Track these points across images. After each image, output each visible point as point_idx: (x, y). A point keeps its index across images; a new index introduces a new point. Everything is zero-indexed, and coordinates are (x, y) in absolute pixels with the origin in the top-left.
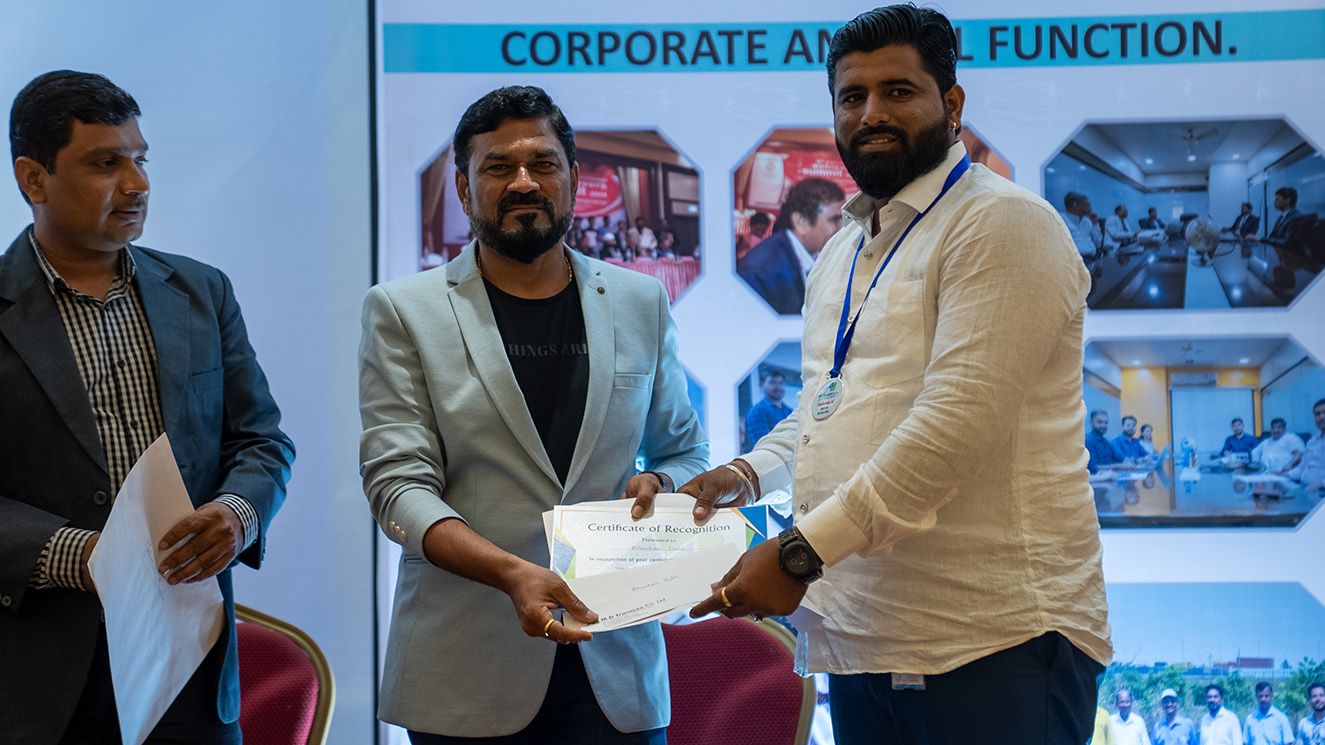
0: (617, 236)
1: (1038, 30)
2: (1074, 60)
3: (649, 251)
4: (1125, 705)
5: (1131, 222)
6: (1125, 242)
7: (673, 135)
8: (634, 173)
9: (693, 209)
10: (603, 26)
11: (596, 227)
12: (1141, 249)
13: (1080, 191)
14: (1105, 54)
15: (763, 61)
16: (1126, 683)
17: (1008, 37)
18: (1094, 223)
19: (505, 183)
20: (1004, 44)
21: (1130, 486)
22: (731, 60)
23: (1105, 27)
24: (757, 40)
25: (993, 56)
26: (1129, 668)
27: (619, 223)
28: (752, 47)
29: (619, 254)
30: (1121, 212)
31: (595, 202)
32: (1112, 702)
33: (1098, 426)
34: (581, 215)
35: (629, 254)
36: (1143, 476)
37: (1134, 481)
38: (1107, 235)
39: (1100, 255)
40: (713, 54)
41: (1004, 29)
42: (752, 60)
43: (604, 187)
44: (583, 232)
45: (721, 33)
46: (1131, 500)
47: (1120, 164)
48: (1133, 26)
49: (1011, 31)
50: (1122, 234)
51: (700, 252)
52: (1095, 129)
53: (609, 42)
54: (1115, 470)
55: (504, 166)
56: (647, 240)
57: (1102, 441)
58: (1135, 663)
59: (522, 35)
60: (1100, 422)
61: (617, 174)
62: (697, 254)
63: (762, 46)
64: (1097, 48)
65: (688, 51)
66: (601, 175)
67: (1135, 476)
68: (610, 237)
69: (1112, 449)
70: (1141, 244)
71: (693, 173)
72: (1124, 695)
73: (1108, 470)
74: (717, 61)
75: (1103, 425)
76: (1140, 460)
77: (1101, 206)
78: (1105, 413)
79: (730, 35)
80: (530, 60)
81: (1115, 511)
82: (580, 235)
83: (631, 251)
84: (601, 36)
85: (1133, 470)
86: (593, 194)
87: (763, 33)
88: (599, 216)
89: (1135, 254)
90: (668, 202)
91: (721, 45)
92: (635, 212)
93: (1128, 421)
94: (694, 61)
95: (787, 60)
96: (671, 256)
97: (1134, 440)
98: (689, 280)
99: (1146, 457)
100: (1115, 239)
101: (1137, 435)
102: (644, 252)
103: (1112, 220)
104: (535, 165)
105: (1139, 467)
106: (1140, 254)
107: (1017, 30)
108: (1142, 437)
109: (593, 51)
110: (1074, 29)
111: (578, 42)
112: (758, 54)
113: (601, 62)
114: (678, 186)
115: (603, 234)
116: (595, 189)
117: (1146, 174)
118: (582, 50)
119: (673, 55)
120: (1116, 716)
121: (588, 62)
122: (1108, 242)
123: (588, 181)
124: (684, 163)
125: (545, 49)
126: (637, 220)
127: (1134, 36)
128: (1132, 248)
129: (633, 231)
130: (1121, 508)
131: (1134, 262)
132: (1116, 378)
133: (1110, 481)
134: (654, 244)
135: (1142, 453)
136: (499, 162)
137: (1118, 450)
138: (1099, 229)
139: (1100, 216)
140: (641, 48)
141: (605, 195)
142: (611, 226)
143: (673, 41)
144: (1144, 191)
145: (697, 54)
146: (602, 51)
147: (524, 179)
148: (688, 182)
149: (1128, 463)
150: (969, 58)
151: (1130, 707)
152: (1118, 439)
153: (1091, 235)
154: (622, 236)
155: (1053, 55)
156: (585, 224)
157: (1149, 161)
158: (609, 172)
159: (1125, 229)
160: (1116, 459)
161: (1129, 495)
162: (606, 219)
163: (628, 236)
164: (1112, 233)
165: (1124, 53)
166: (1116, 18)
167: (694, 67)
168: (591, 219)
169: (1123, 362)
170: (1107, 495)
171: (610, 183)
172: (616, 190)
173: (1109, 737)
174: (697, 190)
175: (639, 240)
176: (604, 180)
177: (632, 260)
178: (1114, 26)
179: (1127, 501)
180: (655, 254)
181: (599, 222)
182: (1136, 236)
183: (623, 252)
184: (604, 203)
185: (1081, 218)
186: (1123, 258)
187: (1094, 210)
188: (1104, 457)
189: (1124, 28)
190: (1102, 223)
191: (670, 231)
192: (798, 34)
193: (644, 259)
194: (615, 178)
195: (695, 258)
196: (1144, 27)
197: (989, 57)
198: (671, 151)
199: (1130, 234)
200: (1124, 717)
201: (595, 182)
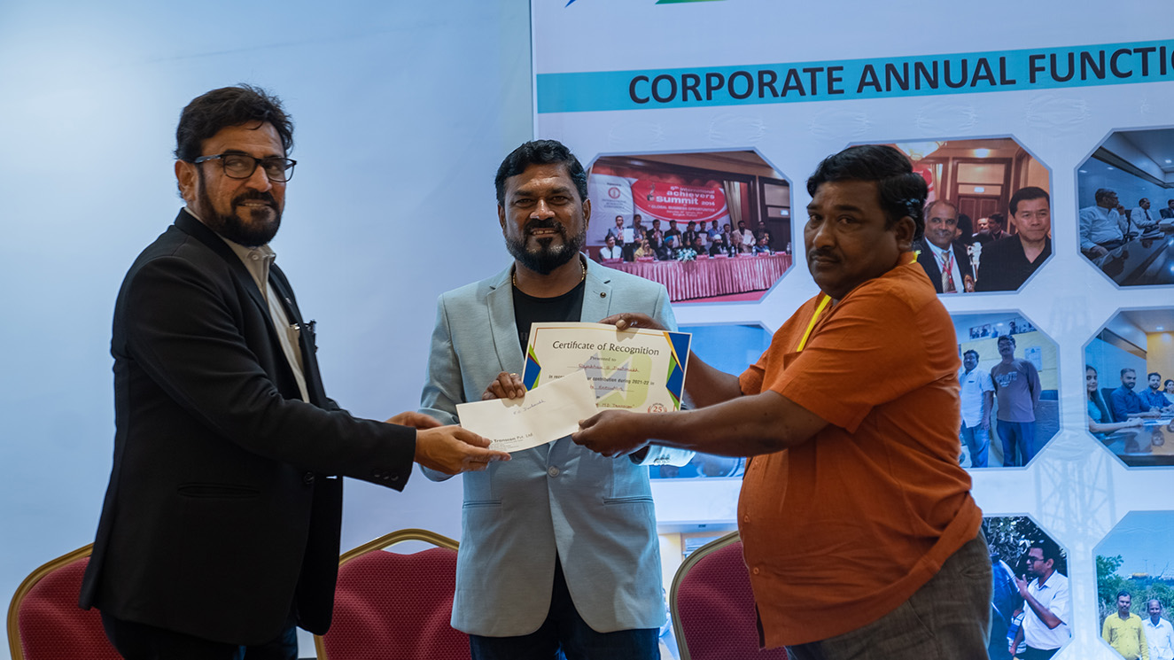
0: (723, 236)
1: (1071, 56)
2: (1102, 80)
3: (750, 247)
4: (1155, 611)
5: (1154, 212)
6: (1148, 229)
7: (767, 154)
8: (737, 185)
9: (784, 213)
10: (710, 68)
11: (706, 230)
12: (1162, 234)
13: (1108, 188)
14: (1130, 74)
15: (842, 92)
16: (1155, 594)
17: (1046, 63)
18: (1121, 214)
19: (529, 212)
20: (1042, 69)
21: (1156, 431)
22: (814, 92)
23: (1129, 52)
24: (836, 74)
25: (1033, 80)
26: (1157, 580)
27: (724, 226)
28: (831, 80)
29: (725, 251)
30: (1144, 204)
31: (706, 210)
32: (1144, 610)
33: (1127, 381)
34: (694, 221)
35: (733, 251)
36: (1168, 422)
37: (1160, 426)
38: (1132, 223)
39: (1126, 239)
40: (799, 87)
41: (1043, 57)
42: (831, 91)
43: (712, 197)
44: (697, 234)
45: (805, 70)
46: (1157, 442)
47: (1144, 164)
48: (1153, 49)
49: (1048, 59)
50: (1146, 222)
51: (790, 247)
52: (1122, 137)
53: (715, 82)
54: (1142, 417)
55: (529, 199)
56: (748, 238)
57: (1131, 393)
58: (1163, 577)
59: (646, 79)
60: (1129, 378)
61: (723, 187)
62: (788, 249)
63: (840, 80)
64: (1121, 69)
65: (779, 85)
66: (710, 188)
67: (1160, 422)
68: (718, 237)
69: (1140, 400)
70: (1161, 231)
71: (784, 184)
72: (1155, 603)
73: (1136, 417)
74: (802, 93)
75: (1132, 380)
76: (1165, 408)
77: (1127, 199)
78: (1133, 371)
79: (813, 71)
80: (652, 98)
81: (1142, 452)
82: (694, 237)
83: (735, 248)
84: (709, 76)
85: (1158, 417)
86: (703, 203)
87: (841, 68)
88: (708, 220)
89: (1157, 238)
90: (765, 208)
91: (806, 79)
92: (738, 216)
93: (1153, 377)
94: (784, 94)
95: (860, 90)
96: (767, 251)
97: (1158, 392)
98: (782, 271)
99: (1170, 407)
100: (1140, 227)
101: (1161, 389)
102: (745, 249)
103: (1137, 212)
104: (552, 199)
105: (1163, 414)
106: (1162, 238)
107: (1053, 57)
108: (1165, 390)
109: (702, 89)
110: (1102, 54)
111: (691, 82)
112: (836, 86)
113: (709, 97)
114: (772, 195)
115: (712, 236)
116: (705, 200)
117: (1166, 172)
118: (693, 88)
119: (767, 89)
120: (1148, 621)
121: (699, 98)
122: (1134, 229)
123: (700, 193)
124: (777, 176)
125: (664, 89)
126: (739, 223)
127: (1154, 58)
128: (1154, 233)
129: (737, 232)
130: (1148, 449)
131: (1156, 245)
132: (1143, 342)
133: (1139, 426)
134: (754, 242)
135: (1166, 403)
136: (525, 197)
137: (1145, 401)
138: (1126, 219)
139: (1126, 208)
140: (741, 85)
141: (713, 204)
142: (718, 228)
143: (767, 78)
144: (1164, 186)
145: (787, 88)
146: (709, 89)
147: (543, 210)
148: (781, 191)
149: (1154, 411)
150: (1013, 82)
151: (1159, 613)
152: (1145, 392)
153: (1119, 224)
154: (728, 236)
155: (1084, 77)
156: (698, 227)
157: (1168, 161)
158: (717, 185)
159: (1148, 218)
160: (1144, 409)
161: (1155, 438)
162: (714, 222)
163: (732, 236)
164: (1136, 222)
165: (1145, 73)
166: (1139, 43)
167: (783, 98)
168: (702, 223)
169: (1148, 328)
170: (1136, 439)
171: (718, 194)
172: (723, 199)
173: (1142, 638)
174: (788, 197)
175: (742, 239)
176: (713, 192)
177: (736, 256)
178: (1136, 51)
179: (1154, 444)
180: (754, 250)
181: (709, 226)
182: (1157, 224)
183: (729, 249)
184: (714, 210)
185: (1110, 210)
186: (1146, 242)
187: (1121, 204)
188: (1133, 407)
189: (1145, 52)
190: (1128, 213)
191: (766, 232)
192: (869, 68)
193: (746, 254)
194: (722, 190)
195: (787, 252)
196: (1163, 50)
197: (1029, 80)
198: (768, 167)
199: (1153, 222)
200: (1155, 622)
201: (705, 194)
